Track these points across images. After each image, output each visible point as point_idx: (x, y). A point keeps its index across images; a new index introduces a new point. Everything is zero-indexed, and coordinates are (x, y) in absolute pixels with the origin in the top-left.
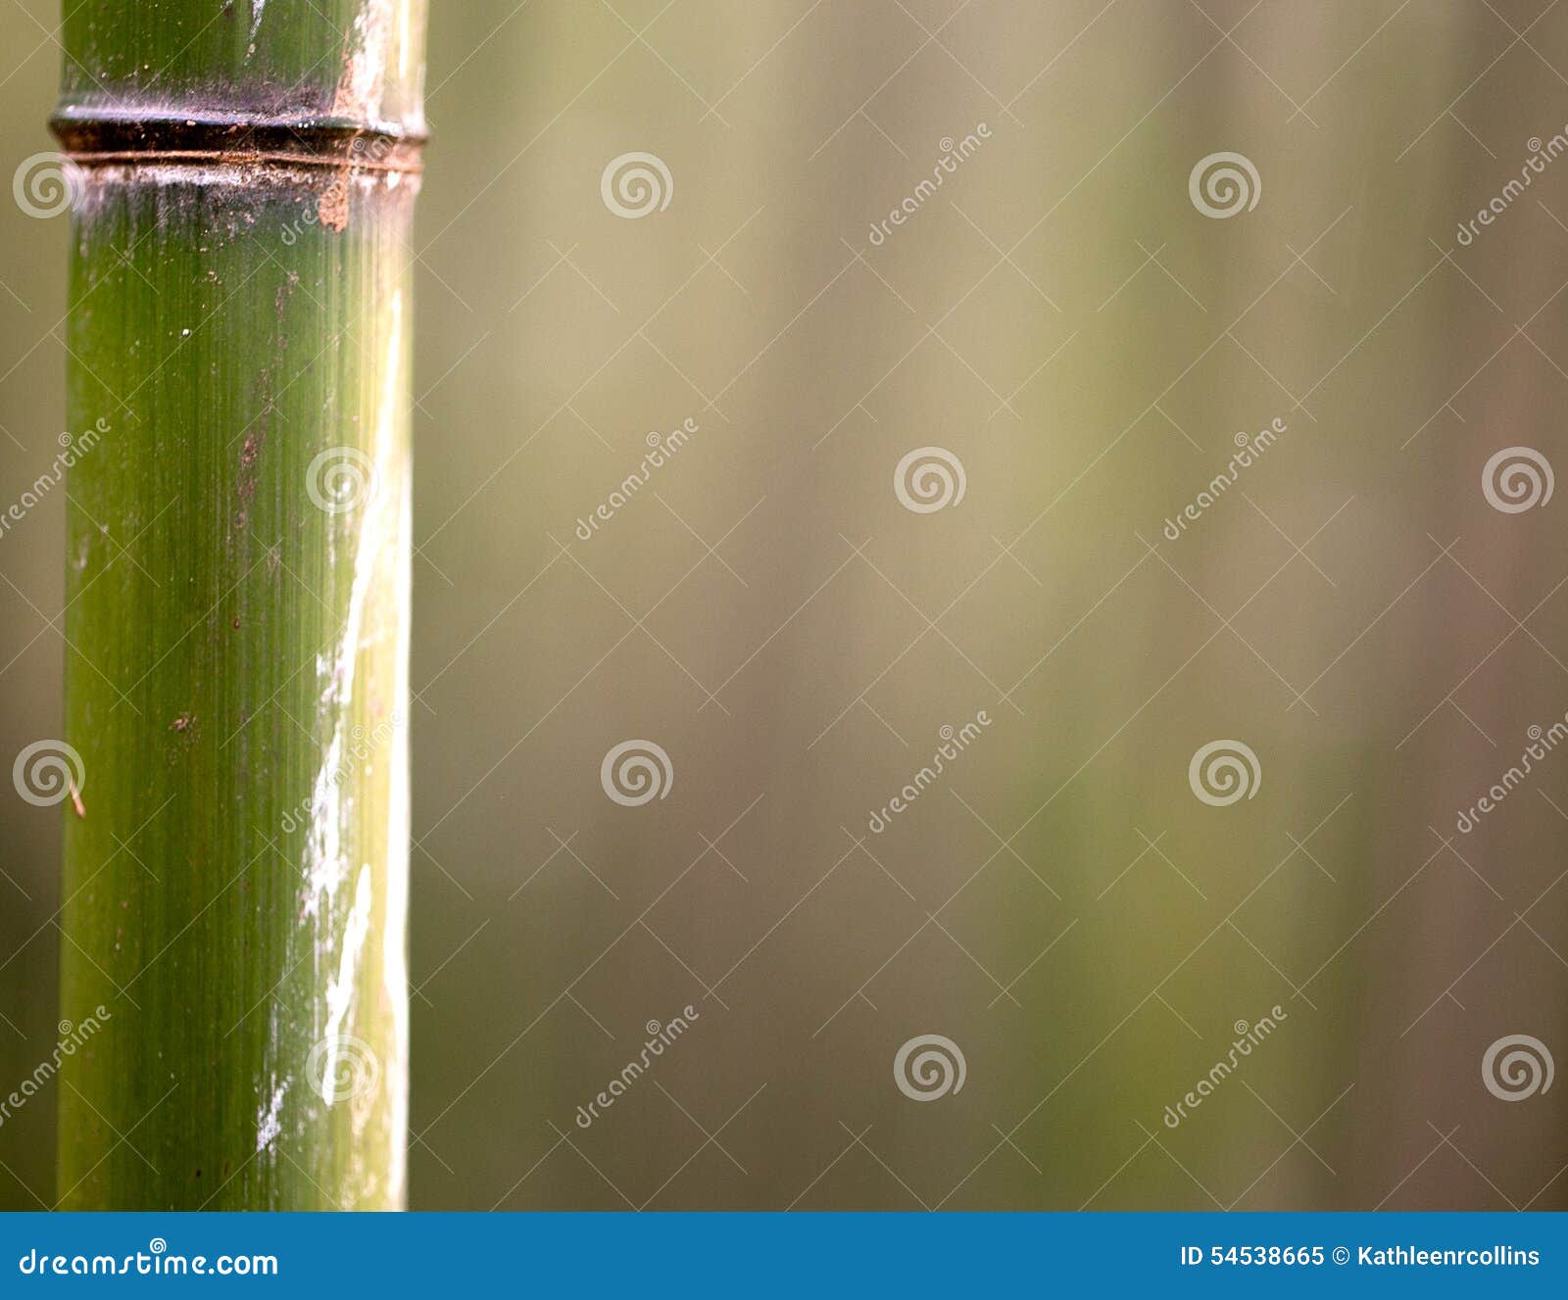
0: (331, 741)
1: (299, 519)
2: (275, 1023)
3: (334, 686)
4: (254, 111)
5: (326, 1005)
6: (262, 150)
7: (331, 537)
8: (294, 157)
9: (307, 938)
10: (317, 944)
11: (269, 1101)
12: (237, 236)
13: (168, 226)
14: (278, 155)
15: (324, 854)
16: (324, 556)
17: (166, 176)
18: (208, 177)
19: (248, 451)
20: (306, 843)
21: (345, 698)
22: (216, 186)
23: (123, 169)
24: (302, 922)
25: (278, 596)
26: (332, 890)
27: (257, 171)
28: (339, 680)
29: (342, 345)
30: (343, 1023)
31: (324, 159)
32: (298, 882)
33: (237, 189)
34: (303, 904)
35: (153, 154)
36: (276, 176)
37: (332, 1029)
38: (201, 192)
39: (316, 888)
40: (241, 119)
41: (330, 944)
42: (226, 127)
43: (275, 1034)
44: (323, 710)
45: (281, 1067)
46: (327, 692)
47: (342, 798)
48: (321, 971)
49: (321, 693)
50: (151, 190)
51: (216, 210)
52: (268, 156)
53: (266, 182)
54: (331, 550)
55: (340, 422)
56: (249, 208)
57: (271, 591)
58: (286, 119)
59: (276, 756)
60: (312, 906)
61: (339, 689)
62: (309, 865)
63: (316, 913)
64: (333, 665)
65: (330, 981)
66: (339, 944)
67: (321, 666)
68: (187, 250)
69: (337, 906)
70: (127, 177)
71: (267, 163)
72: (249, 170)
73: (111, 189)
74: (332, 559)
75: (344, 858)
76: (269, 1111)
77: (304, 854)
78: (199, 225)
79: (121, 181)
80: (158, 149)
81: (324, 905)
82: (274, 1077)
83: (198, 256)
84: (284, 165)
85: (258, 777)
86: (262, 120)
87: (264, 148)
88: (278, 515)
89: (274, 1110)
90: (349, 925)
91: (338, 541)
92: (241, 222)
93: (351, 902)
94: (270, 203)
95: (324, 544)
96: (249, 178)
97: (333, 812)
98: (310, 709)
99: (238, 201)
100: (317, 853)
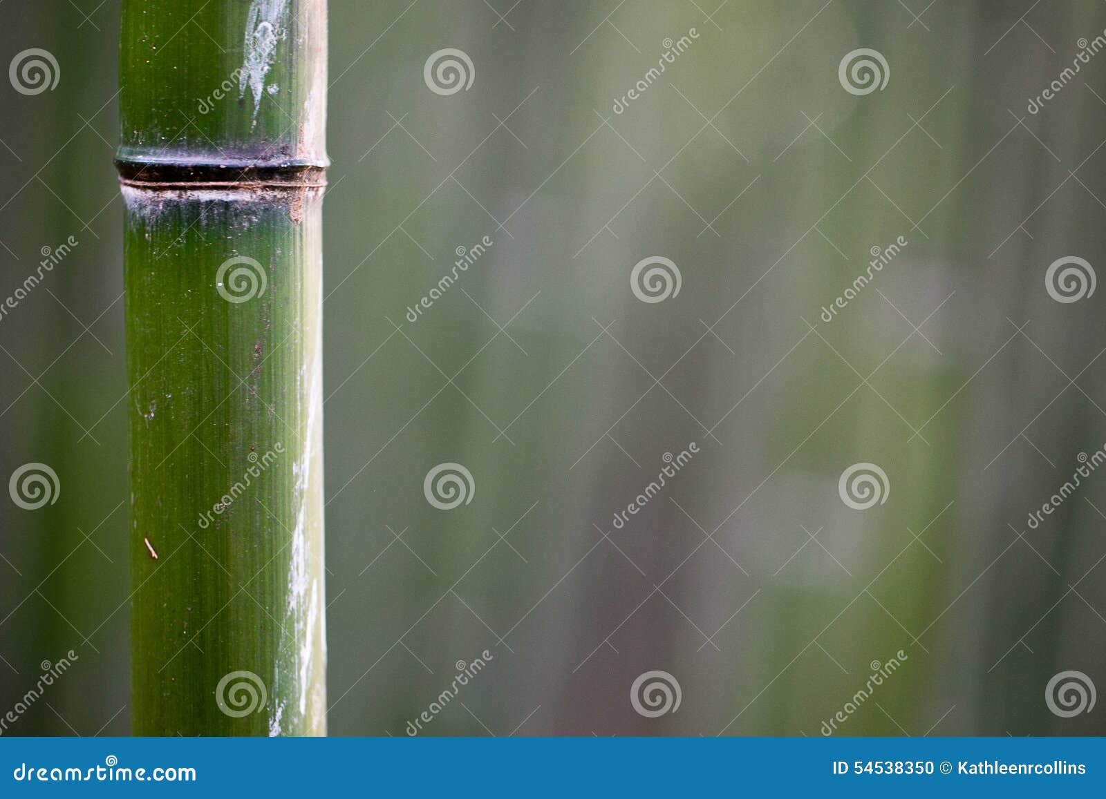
0: (300, 511)
1: (283, 388)
2: (277, 670)
3: (301, 480)
4: (256, 158)
5: (300, 659)
6: (262, 180)
7: (298, 396)
8: (278, 184)
9: (291, 622)
10: (296, 625)
11: (275, 715)
12: (249, 230)
13: (207, 224)
14: (271, 183)
15: (298, 574)
16: (296, 407)
17: (205, 196)
18: (231, 196)
19: (257, 351)
20: (290, 570)
21: (306, 486)
22: (236, 201)
23: (178, 192)
24: (289, 613)
25: (273, 432)
26: (302, 594)
27: (259, 192)
28: (303, 476)
29: (301, 289)
30: (308, 668)
31: (293, 184)
32: (286, 591)
33: (248, 202)
34: (289, 603)
35: (198, 184)
36: (269, 195)
37: (303, 673)
38: (227, 205)
39: (295, 593)
40: (251, 163)
41: (302, 623)
42: (243, 169)
43: (277, 677)
44: (297, 494)
45: (280, 695)
46: (298, 483)
47: (305, 542)
48: (298, 639)
49: (295, 484)
50: (196, 204)
51: (236, 215)
52: (264, 183)
53: (263, 198)
54: (299, 403)
55: (302, 332)
56: (254, 213)
57: (271, 428)
58: (274, 162)
59: (273, 522)
60: (293, 604)
61: (303, 480)
62: (291, 581)
63: (295, 608)
64: (301, 467)
65: (302, 646)
66: (305, 624)
67: (295, 469)
68: (220, 238)
69: (304, 602)
70: (180, 196)
71: (264, 188)
72: (255, 192)
73: (168, 203)
74: (299, 408)
75: (307, 576)
76: (275, 721)
77: (289, 575)
78: (225, 224)
79: (176, 199)
80: (201, 181)
81: (298, 603)
82: (277, 701)
83: (226, 241)
84: (273, 188)
85: (266, 533)
86: (261, 163)
87: (263, 179)
88: (273, 386)
89: (277, 720)
90: (310, 613)
91: (302, 398)
92: (250, 221)
93: (310, 601)
94: (266, 210)
95: (296, 401)
96: (254, 196)
97: (301, 551)
98: (290, 494)
99: (249, 210)
100: (295, 574)
